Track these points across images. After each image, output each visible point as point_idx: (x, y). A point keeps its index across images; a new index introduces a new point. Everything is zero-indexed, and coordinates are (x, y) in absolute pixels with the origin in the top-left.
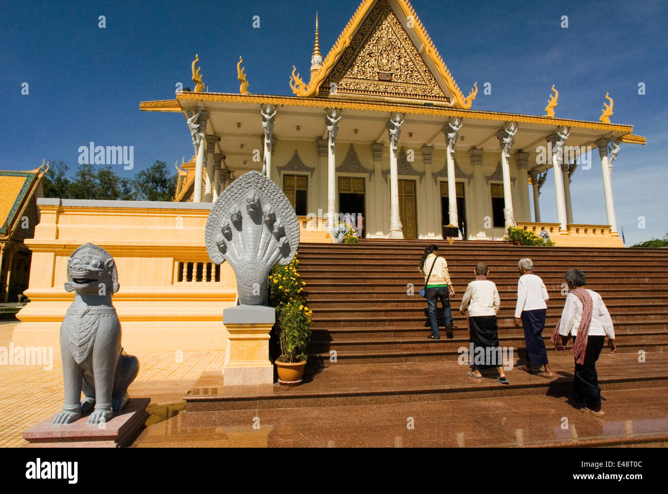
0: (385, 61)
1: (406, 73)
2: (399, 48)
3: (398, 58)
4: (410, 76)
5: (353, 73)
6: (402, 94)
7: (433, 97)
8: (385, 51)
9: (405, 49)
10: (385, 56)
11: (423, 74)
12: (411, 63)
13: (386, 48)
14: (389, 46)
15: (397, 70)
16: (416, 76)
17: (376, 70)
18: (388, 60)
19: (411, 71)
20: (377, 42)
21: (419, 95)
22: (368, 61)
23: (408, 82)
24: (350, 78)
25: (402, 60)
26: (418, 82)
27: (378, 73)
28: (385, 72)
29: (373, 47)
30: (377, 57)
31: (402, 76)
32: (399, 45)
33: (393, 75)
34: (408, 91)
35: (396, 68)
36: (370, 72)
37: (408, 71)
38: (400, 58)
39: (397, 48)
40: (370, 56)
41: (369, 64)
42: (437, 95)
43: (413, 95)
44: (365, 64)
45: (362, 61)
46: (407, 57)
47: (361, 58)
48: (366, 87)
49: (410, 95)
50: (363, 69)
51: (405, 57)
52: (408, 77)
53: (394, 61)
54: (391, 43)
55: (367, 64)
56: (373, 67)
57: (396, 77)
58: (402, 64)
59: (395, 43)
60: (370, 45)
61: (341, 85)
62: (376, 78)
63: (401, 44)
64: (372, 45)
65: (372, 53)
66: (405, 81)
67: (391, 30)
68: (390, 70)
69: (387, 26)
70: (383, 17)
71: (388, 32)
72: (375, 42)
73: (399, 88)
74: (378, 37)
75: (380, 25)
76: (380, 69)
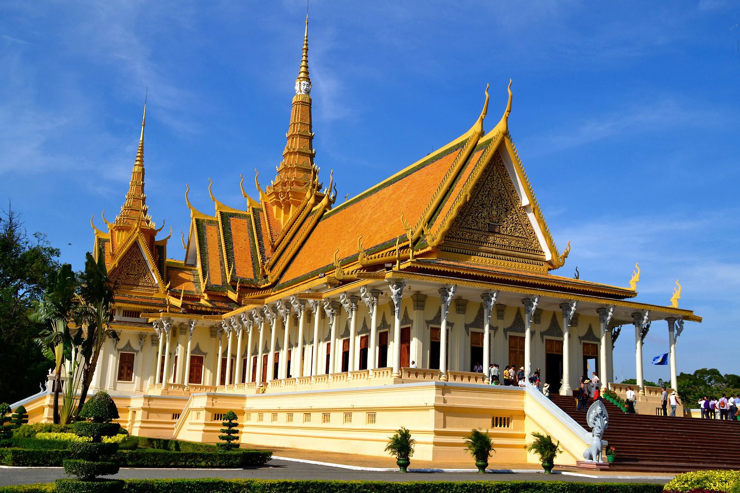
0: (494, 213)
1: (511, 225)
2: (506, 200)
3: (505, 210)
4: (515, 229)
5: (468, 223)
6: (507, 246)
7: (532, 250)
8: (495, 202)
9: (511, 202)
10: (494, 207)
11: (525, 228)
12: (515, 216)
13: (496, 199)
14: (498, 197)
16: (520, 229)
17: (487, 221)
18: (497, 212)
19: (516, 224)
20: (489, 193)
21: (521, 248)
22: (481, 212)
23: (513, 234)
24: (466, 228)
25: (509, 213)
26: (521, 235)
27: (489, 224)
28: (494, 224)
29: (485, 198)
30: (488, 209)
31: (508, 229)
32: (507, 198)
33: (501, 227)
34: (512, 244)
35: (503, 220)
36: (482, 223)
37: (513, 223)
38: (507, 210)
39: (505, 200)
40: (483, 207)
41: (482, 215)
42: (536, 249)
43: (516, 248)
44: (478, 214)
45: (476, 212)
46: (513, 209)
47: (475, 208)
48: (478, 238)
49: (514, 247)
50: (477, 220)
51: (511, 209)
52: (513, 229)
53: (502, 214)
54: (500, 195)
55: (480, 215)
56: (485, 219)
57: (503, 229)
58: (508, 216)
59: (503, 195)
60: (483, 196)
61: (458, 234)
62: (487, 230)
63: (508, 196)
64: (484, 196)
65: (485, 204)
66: (510, 234)
67: (500, 181)
68: (498, 222)
69: (498, 177)
70: (495, 168)
71: (498, 183)
72: (487, 192)
73: (505, 240)
74: (489, 188)
75: (492, 176)
76: (490, 221)
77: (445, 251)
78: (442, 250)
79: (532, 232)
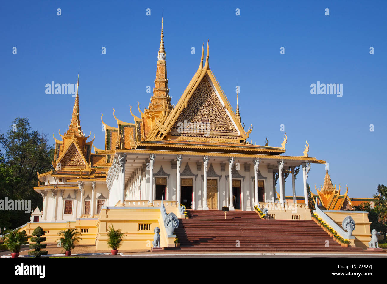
0: (205, 112)
1: (216, 118)
2: (213, 105)
4: (218, 120)
5: (189, 119)
6: (213, 130)
7: (230, 131)
8: (205, 107)
9: (216, 105)
10: (205, 110)
11: (224, 119)
12: (218, 113)
14: (207, 104)
15: (212, 117)
16: (221, 120)
18: (207, 112)
19: (219, 117)
21: (222, 130)
22: (197, 113)
23: (217, 123)
25: (214, 112)
26: (222, 123)
27: (201, 119)
28: (205, 118)
29: (199, 105)
30: (201, 111)
31: (214, 120)
32: (213, 103)
33: (209, 120)
34: (216, 128)
35: (211, 116)
36: (197, 119)
37: (217, 117)
38: (213, 110)
39: (212, 105)
40: (198, 110)
42: (232, 130)
43: (219, 130)
44: (195, 114)
45: (193, 113)
46: (217, 110)
47: (193, 111)
49: (218, 130)
50: (194, 117)
51: (216, 110)
52: (217, 120)
53: (210, 112)
56: (199, 116)
57: (211, 121)
58: (214, 113)
59: (210, 102)
60: (198, 104)
62: (200, 122)
63: (214, 102)
64: (199, 104)
65: (199, 108)
66: (215, 123)
67: (209, 95)
68: (208, 117)
69: (207, 93)
70: (205, 88)
71: (207, 96)
72: (200, 102)
73: (212, 127)
74: (202, 99)
75: (203, 93)
76: (202, 117)
77: (174, 135)
78: (173, 135)
79: (229, 121)
